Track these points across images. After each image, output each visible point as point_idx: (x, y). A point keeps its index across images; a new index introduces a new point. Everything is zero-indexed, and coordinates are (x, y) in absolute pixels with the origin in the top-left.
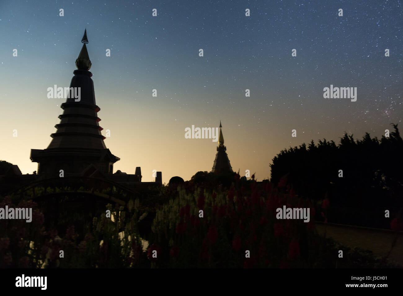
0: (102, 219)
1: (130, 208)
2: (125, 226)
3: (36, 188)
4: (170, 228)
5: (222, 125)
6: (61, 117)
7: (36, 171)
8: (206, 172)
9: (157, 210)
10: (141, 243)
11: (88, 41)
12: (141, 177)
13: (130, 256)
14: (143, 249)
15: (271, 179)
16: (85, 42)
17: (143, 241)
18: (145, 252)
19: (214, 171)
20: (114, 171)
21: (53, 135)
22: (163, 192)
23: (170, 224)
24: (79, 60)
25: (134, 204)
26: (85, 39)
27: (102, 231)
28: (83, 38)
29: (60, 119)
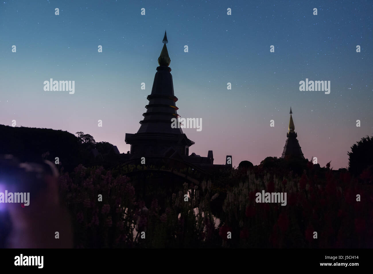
0: (179, 195)
1: (203, 188)
2: (199, 203)
3: (129, 165)
4: (240, 209)
5: (292, 111)
6: (147, 107)
7: (129, 151)
8: (275, 158)
9: (228, 192)
10: (213, 220)
11: (168, 41)
12: (213, 160)
13: (204, 231)
14: (215, 226)
15: (349, 168)
16: (165, 42)
17: (215, 218)
18: (216, 229)
19: (283, 157)
20: (190, 154)
21: (141, 122)
22: (233, 175)
23: (240, 206)
24: (161, 58)
25: (207, 184)
26: (165, 39)
27: (180, 206)
28: (164, 39)
29: (147, 109)
